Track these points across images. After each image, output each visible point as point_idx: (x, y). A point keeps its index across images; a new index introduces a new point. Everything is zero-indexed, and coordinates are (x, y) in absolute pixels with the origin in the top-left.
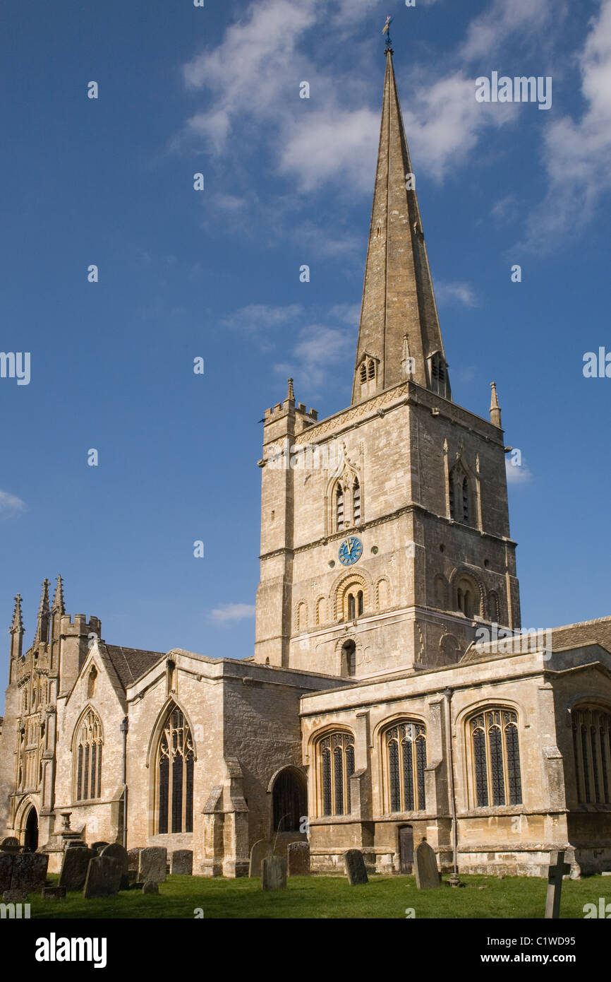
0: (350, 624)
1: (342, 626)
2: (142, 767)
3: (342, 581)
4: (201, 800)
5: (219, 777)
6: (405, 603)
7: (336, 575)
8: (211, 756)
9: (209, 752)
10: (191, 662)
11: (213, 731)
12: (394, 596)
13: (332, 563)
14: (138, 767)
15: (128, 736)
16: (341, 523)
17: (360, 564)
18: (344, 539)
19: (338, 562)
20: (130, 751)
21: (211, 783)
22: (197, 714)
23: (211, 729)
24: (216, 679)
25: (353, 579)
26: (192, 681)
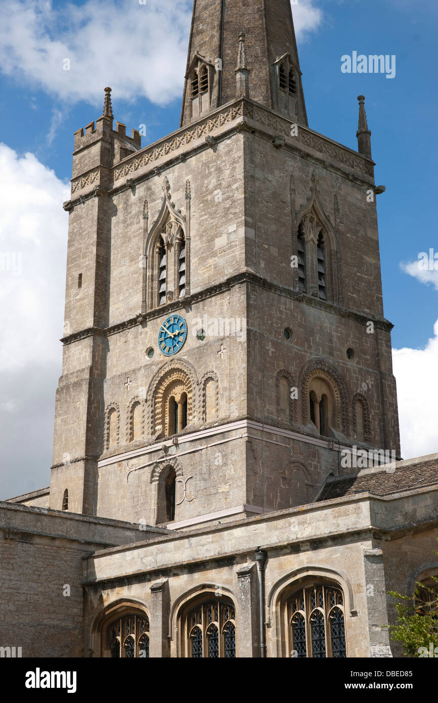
0: (169, 443)
1: (160, 446)
3: (162, 380)
6: (235, 415)
7: (155, 369)
12: (223, 403)
13: (150, 352)
16: (163, 294)
17: (183, 354)
18: (165, 317)
19: (157, 351)
25: (175, 377)
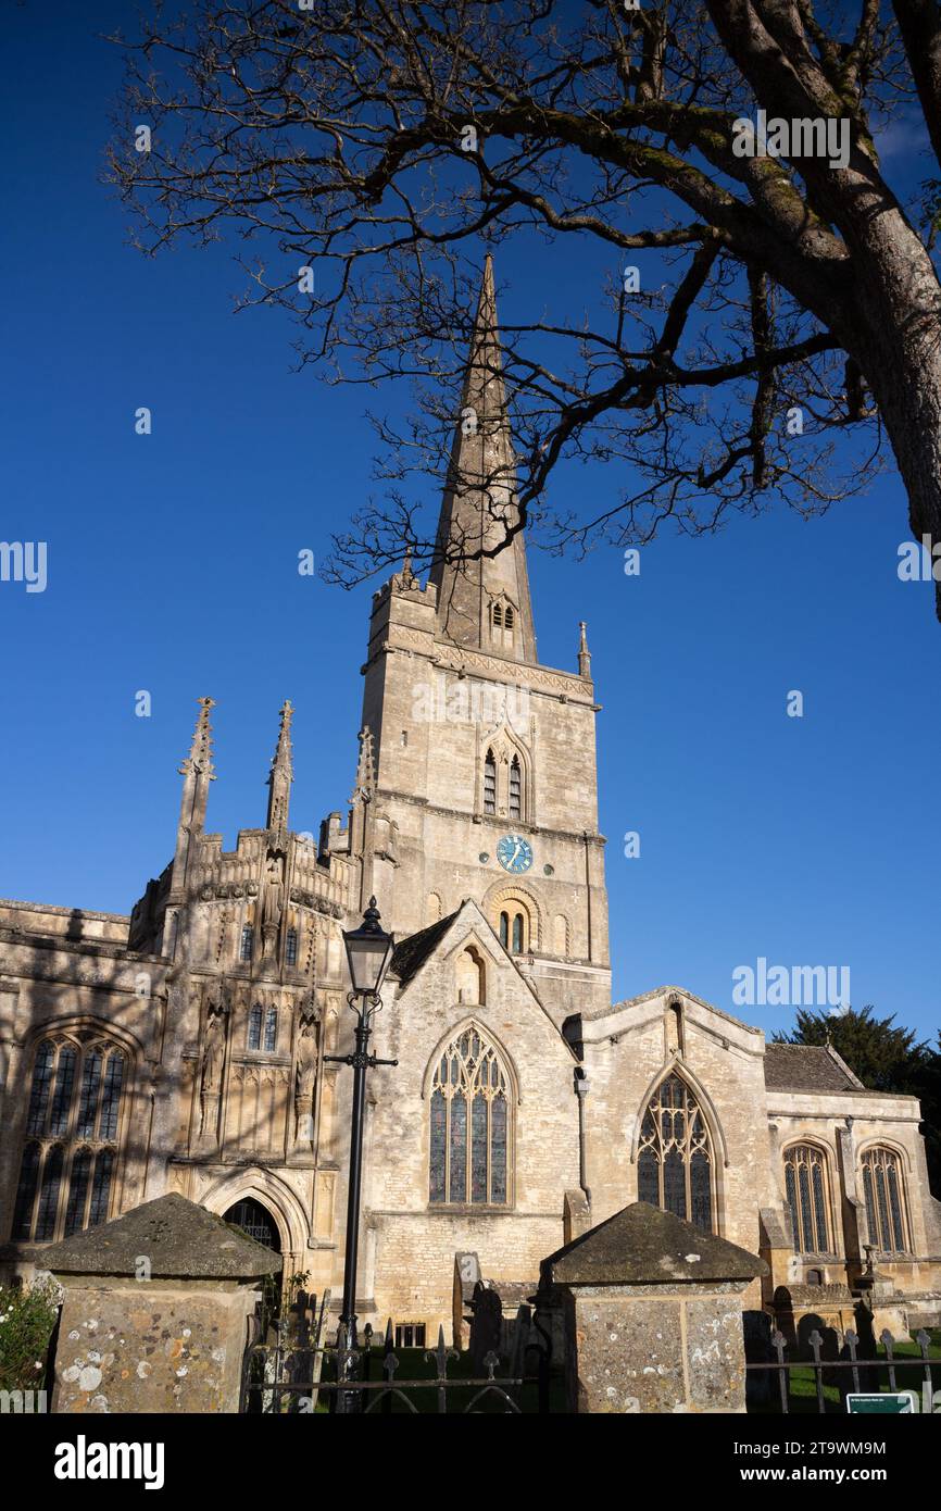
2: (621, 1162)
4: (739, 1227)
5: (767, 1196)
8: (752, 1164)
9: (750, 1157)
10: (711, 1018)
11: (753, 1127)
14: (612, 1163)
15: (587, 1100)
20: (592, 1131)
21: (756, 1203)
22: (725, 1098)
23: (750, 1125)
24: (756, 1055)
26: (714, 1047)
